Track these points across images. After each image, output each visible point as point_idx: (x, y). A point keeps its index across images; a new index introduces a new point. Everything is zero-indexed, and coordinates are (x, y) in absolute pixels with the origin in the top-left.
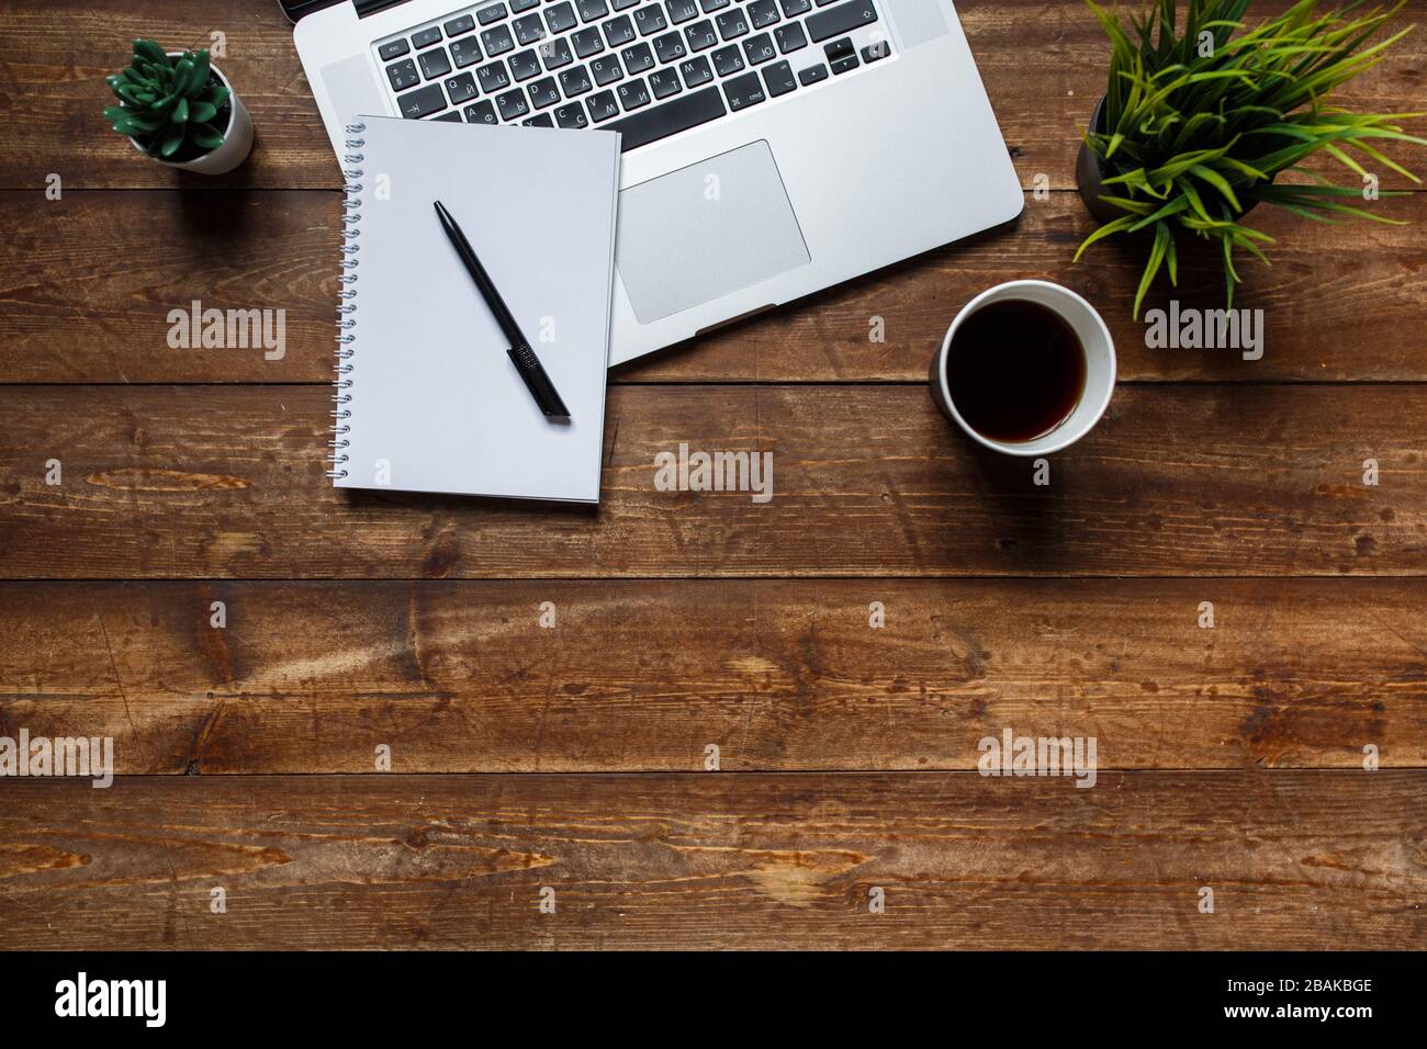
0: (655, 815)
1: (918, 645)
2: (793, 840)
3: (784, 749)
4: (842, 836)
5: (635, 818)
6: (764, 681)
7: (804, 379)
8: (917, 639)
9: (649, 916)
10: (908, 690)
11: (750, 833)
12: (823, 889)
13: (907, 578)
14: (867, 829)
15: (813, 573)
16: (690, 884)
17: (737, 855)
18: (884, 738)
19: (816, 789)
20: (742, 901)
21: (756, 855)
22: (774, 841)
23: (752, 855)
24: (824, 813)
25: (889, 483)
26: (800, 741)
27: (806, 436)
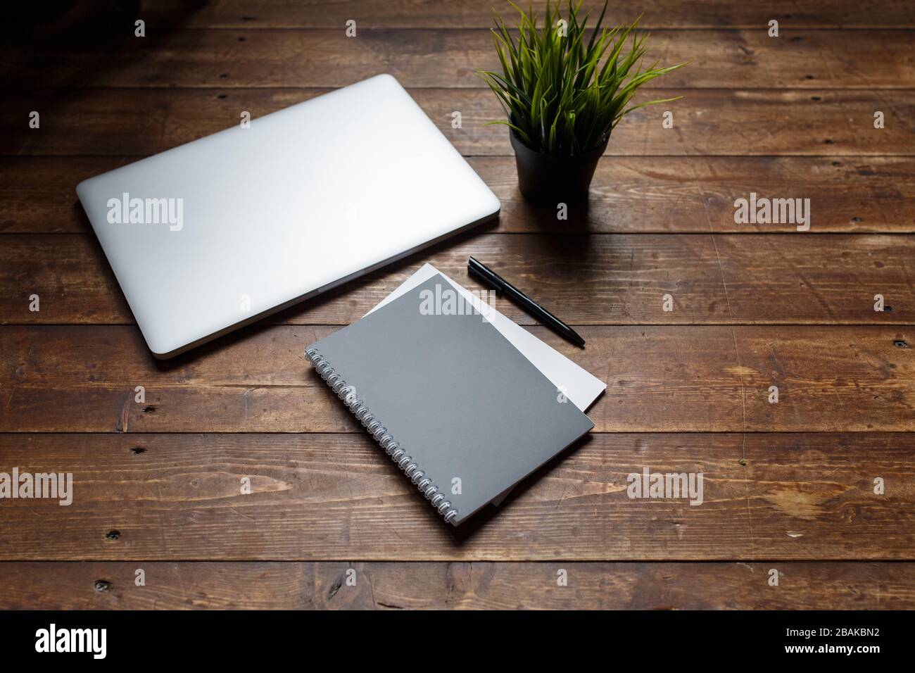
0: (692, 459)
1: (846, 360)
2: (792, 476)
3: (772, 419)
4: (827, 473)
5: (677, 460)
6: (750, 379)
7: (738, 231)
8: (845, 357)
9: (698, 525)
10: (848, 385)
11: (760, 470)
12: (824, 508)
13: (828, 325)
14: (844, 469)
15: (767, 322)
16: (725, 504)
17: (754, 485)
18: (839, 413)
19: (801, 443)
20: (765, 515)
21: (769, 484)
22: (777, 476)
23: (765, 485)
24: (810, 458)
25: (803, 278)
26: (783, 414)
27: (746, 256)
